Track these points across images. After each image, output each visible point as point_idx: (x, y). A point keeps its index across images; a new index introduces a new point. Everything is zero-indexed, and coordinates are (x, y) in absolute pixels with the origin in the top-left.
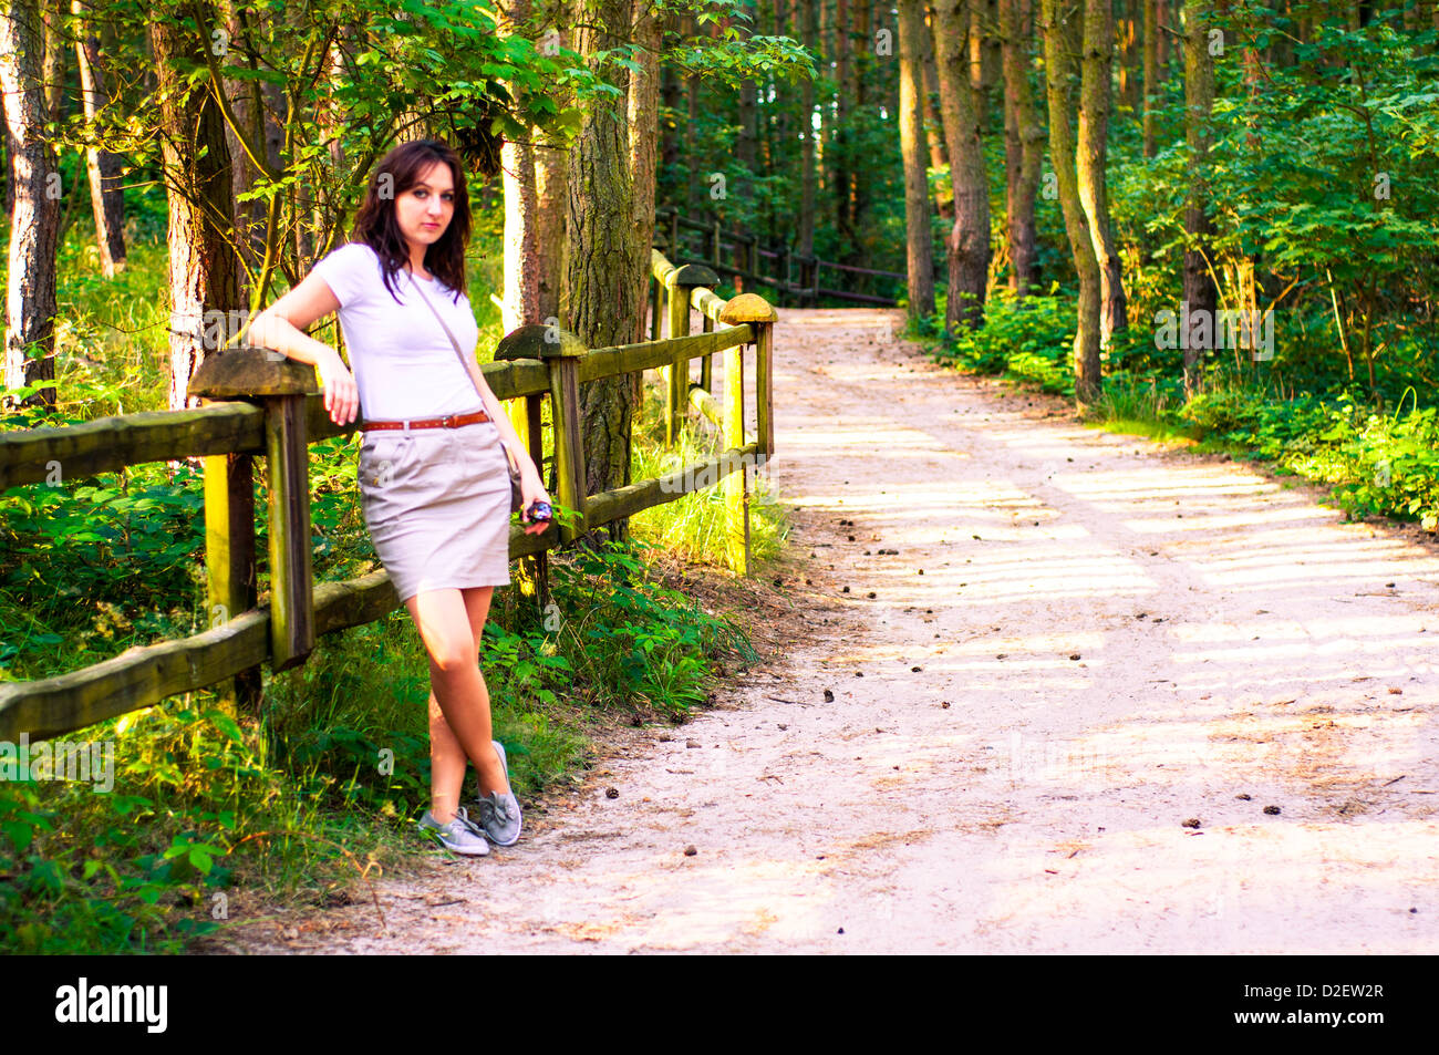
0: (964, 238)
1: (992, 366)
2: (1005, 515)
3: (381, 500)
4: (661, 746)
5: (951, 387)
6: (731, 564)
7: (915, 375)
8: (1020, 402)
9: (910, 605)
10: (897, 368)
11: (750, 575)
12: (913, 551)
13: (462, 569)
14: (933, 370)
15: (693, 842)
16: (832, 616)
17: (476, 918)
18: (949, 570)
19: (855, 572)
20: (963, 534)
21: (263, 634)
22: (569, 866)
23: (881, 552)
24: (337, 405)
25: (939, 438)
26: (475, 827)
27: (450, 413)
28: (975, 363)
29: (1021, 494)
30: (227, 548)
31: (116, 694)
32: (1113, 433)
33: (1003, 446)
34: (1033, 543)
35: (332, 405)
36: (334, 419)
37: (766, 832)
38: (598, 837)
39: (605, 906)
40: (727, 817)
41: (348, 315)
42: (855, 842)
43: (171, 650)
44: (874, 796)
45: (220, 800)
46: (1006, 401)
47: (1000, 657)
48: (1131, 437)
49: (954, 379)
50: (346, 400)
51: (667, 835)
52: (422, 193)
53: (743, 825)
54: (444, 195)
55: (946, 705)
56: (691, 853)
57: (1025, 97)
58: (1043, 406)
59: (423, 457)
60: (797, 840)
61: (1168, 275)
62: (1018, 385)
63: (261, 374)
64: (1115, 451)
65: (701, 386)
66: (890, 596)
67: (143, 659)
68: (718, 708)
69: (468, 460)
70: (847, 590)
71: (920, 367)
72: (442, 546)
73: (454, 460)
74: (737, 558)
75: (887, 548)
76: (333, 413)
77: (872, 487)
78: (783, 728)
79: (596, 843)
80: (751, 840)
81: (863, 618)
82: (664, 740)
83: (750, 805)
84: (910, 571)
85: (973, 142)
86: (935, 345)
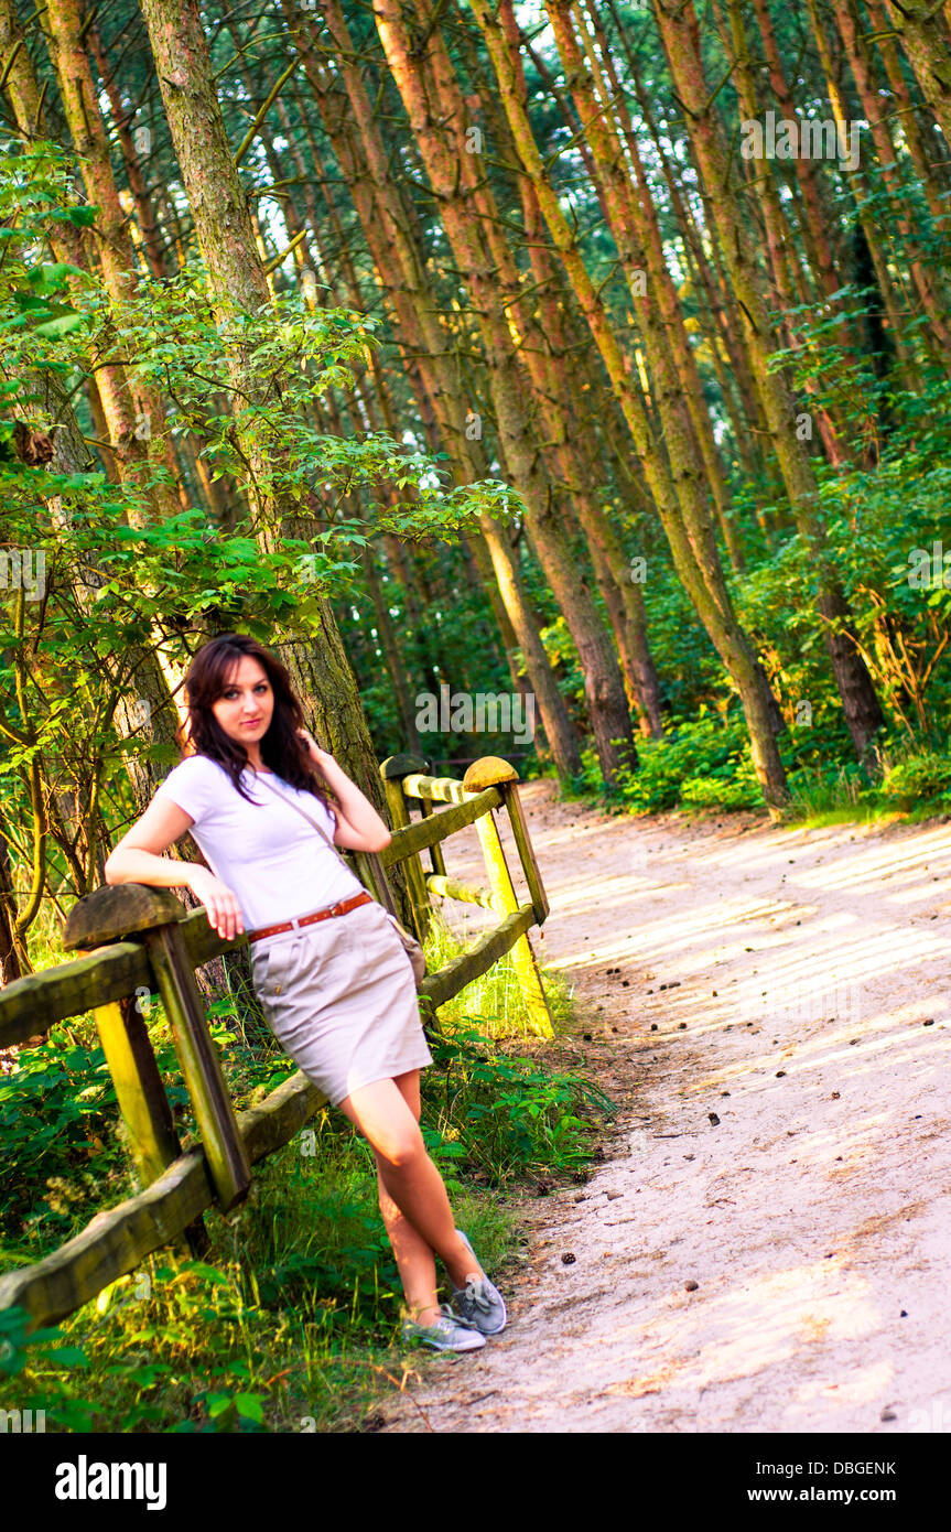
0: (598, 688)
1: (664, 801)
2: (762, 924)
3: (290, 1007)
4: (580, 1205)
5: (633, 831)
6: (538, 1031)
7: (591, 831)
8: (707, 826)
9: (725, 1024)
10: (570, 829)
11: (559, 1036)
12: (693, 978)
13: (388, 1057)
14: (606, 821)
15: (688, 1275)
16: (658, 1053)
17: (519, 1404)
18: (738, 987)
19: (648, 1012)
20: (734, 951)
21: (202, 1177)
22: (575, 1334)
23: (663, 988)
24: (222, 920)
25: (651, 877)
26: (464, 1320)
27: (336, 900)
28: (646, 804)
29: (766, 902)
30: (141, 1098)
31: (102, 1264)
32: (818, 828)
33: (717, 867)
34: (805, 942)
35: (217, 921)
36: (222, 935)
37: (754, 1249)
38: (583, 1301)
39: (640, 1359)
40: (703, 1248)
41: (200, 829)
42: (854, 1233)
43: (134, 1209)
44: (836, 1190)
45: (223, 1352)
46: (694, 830)
47: (853, 1043)
48: (838, 827)
49: (632, 824)
50: (229, 912)
51: (654, 1280)
52: (232, 693)
53: (726, 1249)
54: (258, 688)
55: (836, 1096)
56: (693, 1287)
57: (611, 542)
58: (734, 823)
59: (321, 952)
60: (791, 1248)
61: (811, 669)
62: (698, 812)
63: (134, 909)
64: (830, 843)
65: (436, 872)
66: (699, 1024)
67: (114, 1223)
68: (611, 1159)
69: (366, 945)
70: (654, 1028)
71: (592, 822)
72: (363, 1038)
73: (351, 947)
74: (541, 1023)
75: (667, 983)
76: (220, 930)
77: (613, 935)
78: (691, 1158)
79: (584, 1306)
80: (746, 1259)
81: (688, 1047)
82: (580, 1200)
83: (719, 1231)
84: (703, 996)
85: (583, 592)
86: (599, 798)
